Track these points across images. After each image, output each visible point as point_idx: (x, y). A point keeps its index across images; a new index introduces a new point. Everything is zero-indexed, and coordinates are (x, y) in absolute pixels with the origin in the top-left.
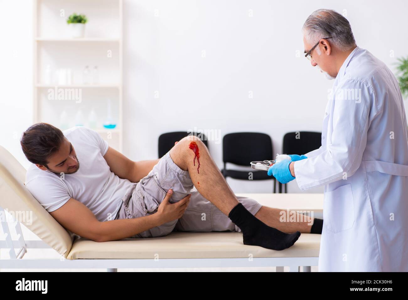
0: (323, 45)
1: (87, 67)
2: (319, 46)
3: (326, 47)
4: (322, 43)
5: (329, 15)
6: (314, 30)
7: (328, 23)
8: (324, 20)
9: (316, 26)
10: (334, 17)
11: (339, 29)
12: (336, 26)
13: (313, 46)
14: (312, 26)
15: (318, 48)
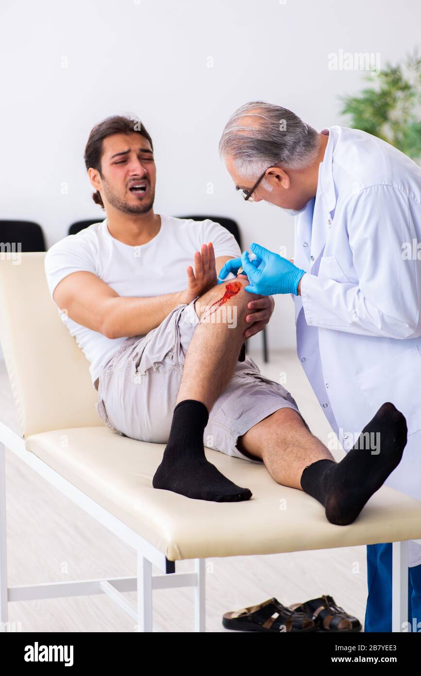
2: (266, 179)
4: (270, 173)
5: (263, 122)
6: (249, 159)
7: (271, 139)
8: (259, 137)
9: (250, 151)
10: (273, 122)
11: (290, 139)
12: (284, 138)
13: (255, 181)
14: (244, 153)
15: (263, 182)
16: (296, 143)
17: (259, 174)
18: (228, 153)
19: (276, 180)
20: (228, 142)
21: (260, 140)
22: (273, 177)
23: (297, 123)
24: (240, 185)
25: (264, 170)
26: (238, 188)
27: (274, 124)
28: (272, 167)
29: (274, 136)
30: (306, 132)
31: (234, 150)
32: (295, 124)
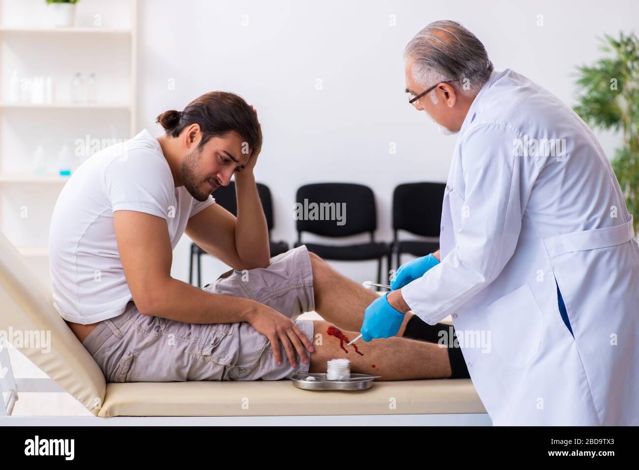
0: (442, 90)
1: (78, 75)
2: (436, 91)
3: (447, 94)
4: (441, 88)
5: (454, 40)
6: (429, 67)
7: (454, 58)
8: (447, 52)
9: (433, 62)
10: (463, 44)
11: (471, 66)
12: (467, 62)
13: (425, 89)
14: (426, 60)
15: (432, 92)
16: (475, 71)
17: (431, 85)
18: (412, 56)
19: (444, 96)
20: (416, 46)
21: (445, 55)
22: (443, 92)
23: (482, 54)
24: (411, 89)
25: (438, 82)
26: (408, 91)
27: (462, 46)
28: (445, 82)
29: (458, 56)
30: (488, 66)
31: (420, 55)
32: (480, 55)
